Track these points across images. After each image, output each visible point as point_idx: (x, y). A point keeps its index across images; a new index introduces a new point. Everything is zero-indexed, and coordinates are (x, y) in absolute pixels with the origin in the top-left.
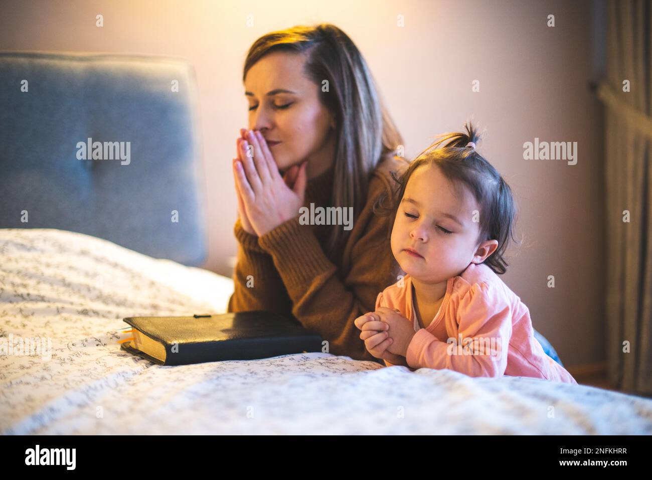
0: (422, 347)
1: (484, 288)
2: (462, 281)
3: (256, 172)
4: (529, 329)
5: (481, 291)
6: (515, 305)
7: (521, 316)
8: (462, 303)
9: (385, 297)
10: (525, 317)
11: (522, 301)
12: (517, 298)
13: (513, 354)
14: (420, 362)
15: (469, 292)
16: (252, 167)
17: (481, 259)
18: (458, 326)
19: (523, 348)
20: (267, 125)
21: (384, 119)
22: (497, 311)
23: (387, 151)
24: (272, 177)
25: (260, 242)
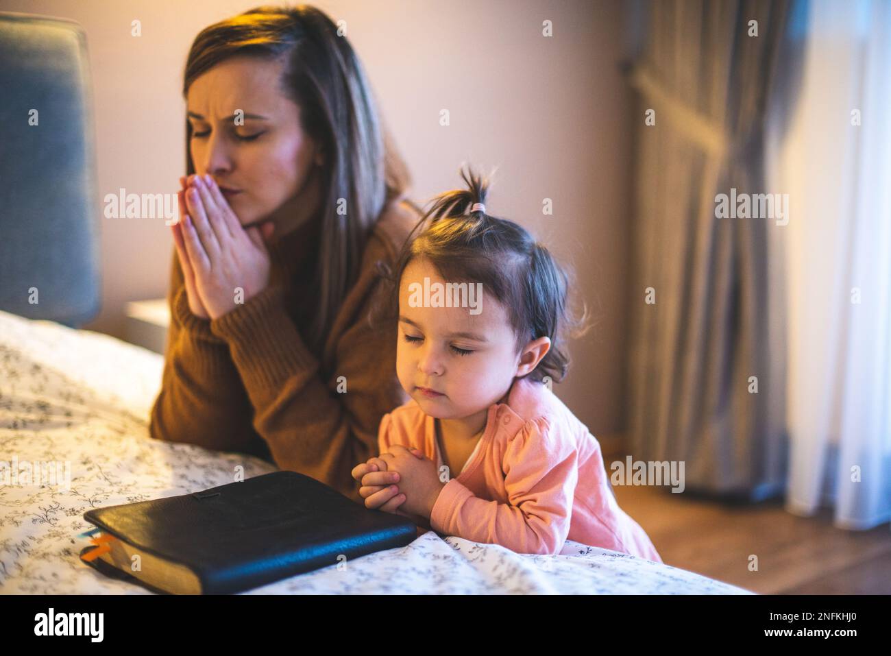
0: (454, 509)
1: (544, 428)
2: (511, 413)
3: (211, 231)
4: (599, 471)
5: (539, 432)
6: (581, 441)
7: (590, 455)
8: (512, 447)
9: (395, 423)
10: (595, 455)
11: (591, 432)
12: (584, 428)
13: (579, 510)
14: (451, 530)
15: (521, 431)
16: (205, 222)
17: (529, 369)
18: (504, 476)
19: (591, 500)
20: (226, 166)
21: (386, 147)
22: (561, 458)
23: (392, 194)
24: (232, 235)
25: (214, 329)
